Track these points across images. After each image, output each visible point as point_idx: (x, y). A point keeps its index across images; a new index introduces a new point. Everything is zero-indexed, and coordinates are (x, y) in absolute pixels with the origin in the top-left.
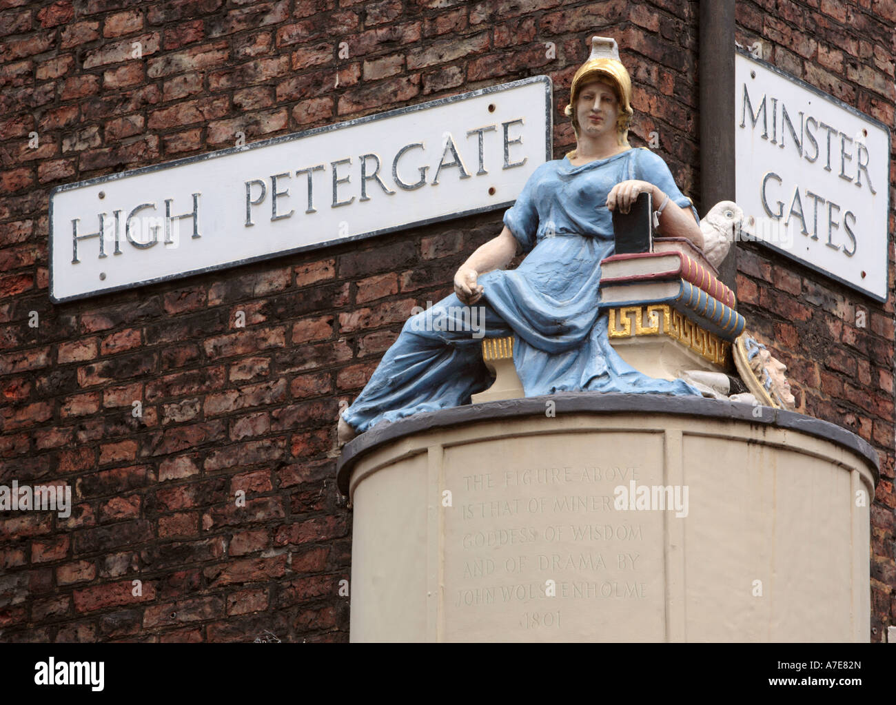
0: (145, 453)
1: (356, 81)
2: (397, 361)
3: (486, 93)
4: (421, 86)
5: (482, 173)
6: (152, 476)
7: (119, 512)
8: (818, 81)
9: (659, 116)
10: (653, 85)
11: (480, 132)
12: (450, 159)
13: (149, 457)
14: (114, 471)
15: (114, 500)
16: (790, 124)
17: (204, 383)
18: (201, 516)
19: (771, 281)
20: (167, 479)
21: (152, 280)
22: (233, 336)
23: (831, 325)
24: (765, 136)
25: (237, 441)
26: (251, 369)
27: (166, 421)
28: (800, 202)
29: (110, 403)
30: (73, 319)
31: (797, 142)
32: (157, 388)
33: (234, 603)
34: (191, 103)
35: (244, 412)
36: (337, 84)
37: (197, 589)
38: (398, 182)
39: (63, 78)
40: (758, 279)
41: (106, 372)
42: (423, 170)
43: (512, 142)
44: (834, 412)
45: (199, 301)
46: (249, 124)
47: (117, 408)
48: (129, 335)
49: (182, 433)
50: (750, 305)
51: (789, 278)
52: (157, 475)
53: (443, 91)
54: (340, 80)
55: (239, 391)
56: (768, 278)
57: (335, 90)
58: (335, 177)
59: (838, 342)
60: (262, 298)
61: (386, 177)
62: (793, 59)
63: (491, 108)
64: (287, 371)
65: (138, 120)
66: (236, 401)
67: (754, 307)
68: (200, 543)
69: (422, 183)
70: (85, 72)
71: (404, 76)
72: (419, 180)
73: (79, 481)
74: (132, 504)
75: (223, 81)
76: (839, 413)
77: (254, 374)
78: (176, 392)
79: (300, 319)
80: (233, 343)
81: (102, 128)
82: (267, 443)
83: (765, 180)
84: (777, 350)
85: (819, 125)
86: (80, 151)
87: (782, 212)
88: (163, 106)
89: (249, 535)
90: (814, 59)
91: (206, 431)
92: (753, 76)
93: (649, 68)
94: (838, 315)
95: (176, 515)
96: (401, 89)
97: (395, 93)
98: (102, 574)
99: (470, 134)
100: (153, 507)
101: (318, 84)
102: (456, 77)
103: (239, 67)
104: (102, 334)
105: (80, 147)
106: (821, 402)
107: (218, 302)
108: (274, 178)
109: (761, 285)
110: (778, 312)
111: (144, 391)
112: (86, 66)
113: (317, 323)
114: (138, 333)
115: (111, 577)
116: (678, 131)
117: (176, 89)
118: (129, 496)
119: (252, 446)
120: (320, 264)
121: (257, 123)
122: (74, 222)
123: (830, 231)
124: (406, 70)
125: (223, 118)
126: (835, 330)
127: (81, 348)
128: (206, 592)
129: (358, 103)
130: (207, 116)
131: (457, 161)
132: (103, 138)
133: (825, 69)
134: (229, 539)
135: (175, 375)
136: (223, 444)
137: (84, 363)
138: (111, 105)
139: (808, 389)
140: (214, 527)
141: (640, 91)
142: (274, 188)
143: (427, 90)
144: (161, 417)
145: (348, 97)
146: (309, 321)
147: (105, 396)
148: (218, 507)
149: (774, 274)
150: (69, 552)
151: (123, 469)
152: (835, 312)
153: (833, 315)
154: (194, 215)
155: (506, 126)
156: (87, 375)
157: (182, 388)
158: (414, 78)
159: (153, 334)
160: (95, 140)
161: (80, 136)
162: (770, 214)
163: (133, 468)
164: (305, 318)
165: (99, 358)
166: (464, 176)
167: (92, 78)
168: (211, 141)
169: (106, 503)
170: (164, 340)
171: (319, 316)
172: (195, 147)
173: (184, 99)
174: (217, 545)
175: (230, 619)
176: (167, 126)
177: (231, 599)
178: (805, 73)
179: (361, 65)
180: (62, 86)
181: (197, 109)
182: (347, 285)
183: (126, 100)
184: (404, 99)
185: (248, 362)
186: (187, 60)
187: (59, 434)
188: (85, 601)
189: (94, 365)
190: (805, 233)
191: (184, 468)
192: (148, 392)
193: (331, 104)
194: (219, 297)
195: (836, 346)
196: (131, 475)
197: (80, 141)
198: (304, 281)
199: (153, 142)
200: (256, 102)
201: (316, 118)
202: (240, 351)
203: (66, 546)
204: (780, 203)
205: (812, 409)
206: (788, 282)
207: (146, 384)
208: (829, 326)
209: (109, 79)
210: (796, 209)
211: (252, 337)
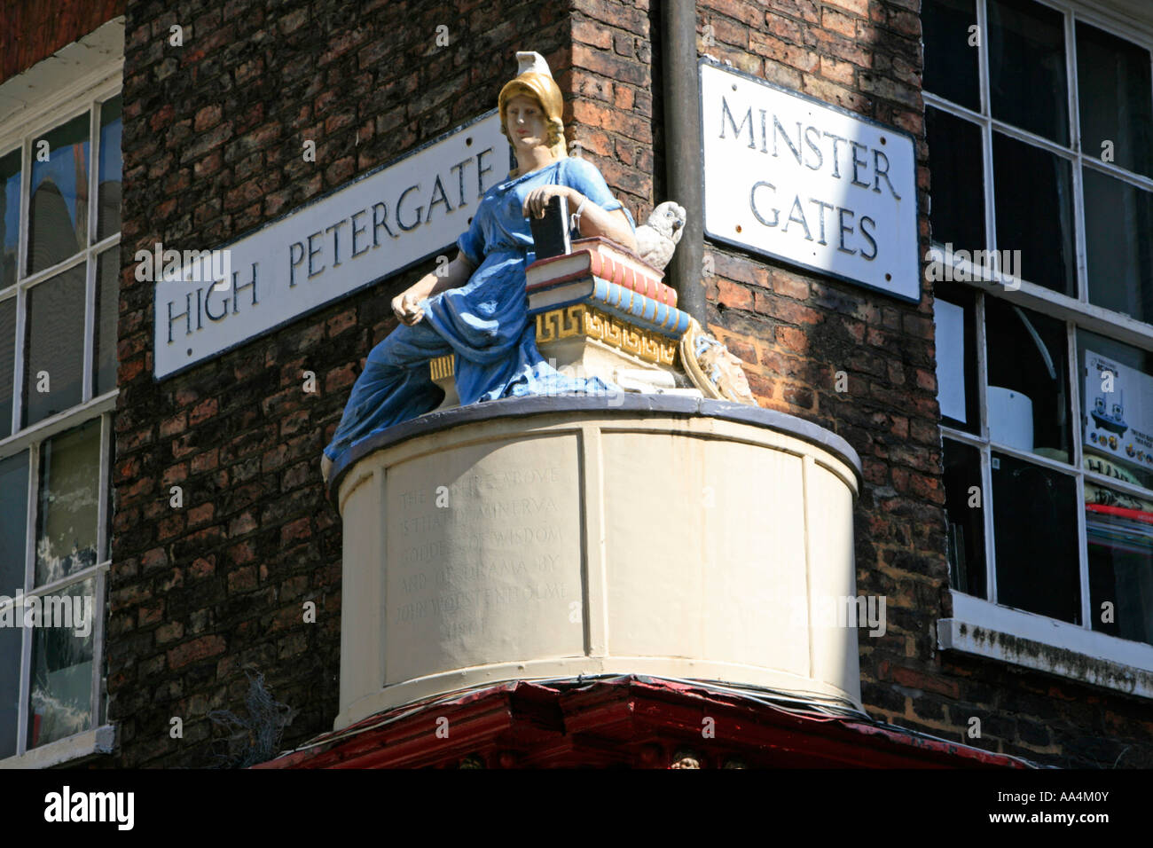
0: (220, 513)
1: (371, 135)
2: (361, 391)
3: (464, 128)
4: (419, 132)
5: (463, 204)
6: (224, 535)
7: (201, 571)
8: (823, 92)
9: (614, 129)
10: (606, 99)
11: (460, 166)
12: (439, 196)
13: (222, 516)
14: (197, 534)
15: (198, 561)
16: (784, 133)
17: (262, 440)
18: (258, 567)
19: (768, 287)
20: (234, 536)
21: (223, 350)
22: (283, 393)
23: (851, 328)
24: (752, 146)
25: (286, 493)
26: (296, 423)
27: (235, 480)
28: (800, 209)
29: (195, 470)
30: (170, 396)
31: (794, 151)
32: (228, 451)
33: (283, 648)
34: (254, 180)
35: (290, 464)
36: (357, 142)
37: (255, 638)
38: (400, 225)
39: (166, 175)
40: (752, 285)
41: (193, 443)
42: (419, 210)
43: (484, 171)
44: (858, 411)
45: (259, 364)
46: (294, 192)
47: (200, 474)
48: (209, 405)
49: (246, 492)
50: (741, 310)
51: (792, 283)
52: (227, 531)
53: (435, 134)
54: (360, 138)
55: (287, 444)
56: (764, 283)
57: (357, 148)
58: (354, 229)
59: (861, 343)
60: (303, 354)
61: (392, 222)
62: (788, 72)
63: (469, 142)
64: (322, 420)
65: (216, 202)
66: (285, 454)
67: (748, 311)
68: (258, 593)
69: (418, 223)
70: (181, 166)
71: (405, 125)
72: (416, 220)
73: (173, 546)
74: (210, 563)
75: (277, 156)
76: (863, 412)
77: (298, 426)
78: (242, 453)
79: (331, 370)
80: (283, 399)
81: (192, 214)
82: (307, 490)
83: (754, 188)
84: (780, 354)
85: (822, 134)
86: (178, 240)
87: (777, 219)
88: (234, 186)
89: (294, 581)
90: (817, 73)
91: (263, 485)
92: (734, 89)
93: (600, 83)
94: (859, 317)
95: (242, 569)
96: (404, 138)
97: (399, 143)
98: (188, 631)
99: (452, 169)
100: (224, 563)
101: (344, 145)
102: (444, 118)
103: (288, 140)
104: (190, 407)
105: (177, 236)
106: (840, 402)
107: (272, 363)
108: (310, 238)
109: (756, 290)
110: (778, 316)
111: (219, 453)
112: (182, 160)
113: (344, 370)
114: (215, 401)
115: (194, 634)
116: (640, 144)
117: (243, 169)
118: (209, 555)
119: (296, 495)
120: (346, 314)
121: (300, 190)
122: (170, 304)
123: (842, 236)
124: (408, 119)
125: (276, 190)
126: (857, 332)
127: (176, 421)
128: (263, 639)
129: (373, 157)
130: (265, 190)
131: (444, 198)
132: (193, 224)
133: (832, 82)
134: (279, 586)
135: (241, 437)
136: (277, 496)
137: (177, 436)
138: (199, 194)
139: (821, 390)
140: (269, 577)
141: (588, 105)
142: (310, 248)
143: (423, 136)
144: (231, 479)
145: (367, 152)
146: (338, 369)
147: (193, 464)
148: (270, 557)
149: (772, 280)
150: (165, 614)
151: (204, 531)
152: (854, 315)
153: (853, 318)
154: (254, 283)
155: (480, 156)
156: (179, 446)
157: (246, 448)
158: (413, 125)
159: (226, 402)
160: (187, 227)
161: (177, 226)
162: (762, 221)
163: (210, 529)
164: (335, 367)
165: (188, 428)
166: (449, 209)
167: (185, 171)
168: (268, 213)
169: (190, 564)
170: (234, 405)
171: (344, 365)
172: (257, 221)
173: (250, 178)
174: (270, 593)
175: (279, 664)
176: (237, 205)
177: (280, 643)
178: (804, 85)
179: (375, 119)
180: (166, 183)
181: (259, 186)
182: (366, 330)
183: (209, 187)
184: (406, 146)
185: (293, 417)
186: (251, 140)
187: (160, 505)
188: (176, 657)
189: (184, 437)
190: (809, 238)
191: (246, 525)
192: (222, 455)
193: (354, 161)
194: (273, 359)
195: (859, 347)
196: (209, 535)
197: (177, 229)
198: (333, 333)
199: (227, 220)
200: (300, 169)
201: (342, 177)
202: (288, 406)
203: (163, 608)
204: (774, 210)
205: (827, 410)
206: (792, 288)
207: (221, 448)
208: (847, 330)
209: (198, 168)
210: (796, 215)
211: (296, 392)
